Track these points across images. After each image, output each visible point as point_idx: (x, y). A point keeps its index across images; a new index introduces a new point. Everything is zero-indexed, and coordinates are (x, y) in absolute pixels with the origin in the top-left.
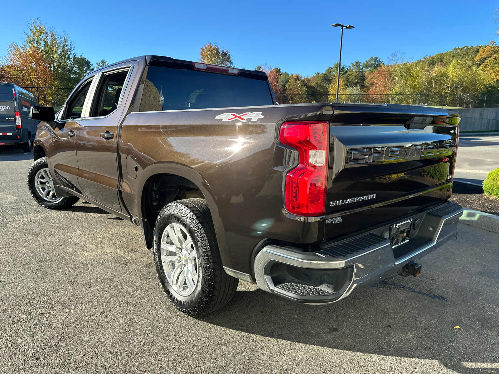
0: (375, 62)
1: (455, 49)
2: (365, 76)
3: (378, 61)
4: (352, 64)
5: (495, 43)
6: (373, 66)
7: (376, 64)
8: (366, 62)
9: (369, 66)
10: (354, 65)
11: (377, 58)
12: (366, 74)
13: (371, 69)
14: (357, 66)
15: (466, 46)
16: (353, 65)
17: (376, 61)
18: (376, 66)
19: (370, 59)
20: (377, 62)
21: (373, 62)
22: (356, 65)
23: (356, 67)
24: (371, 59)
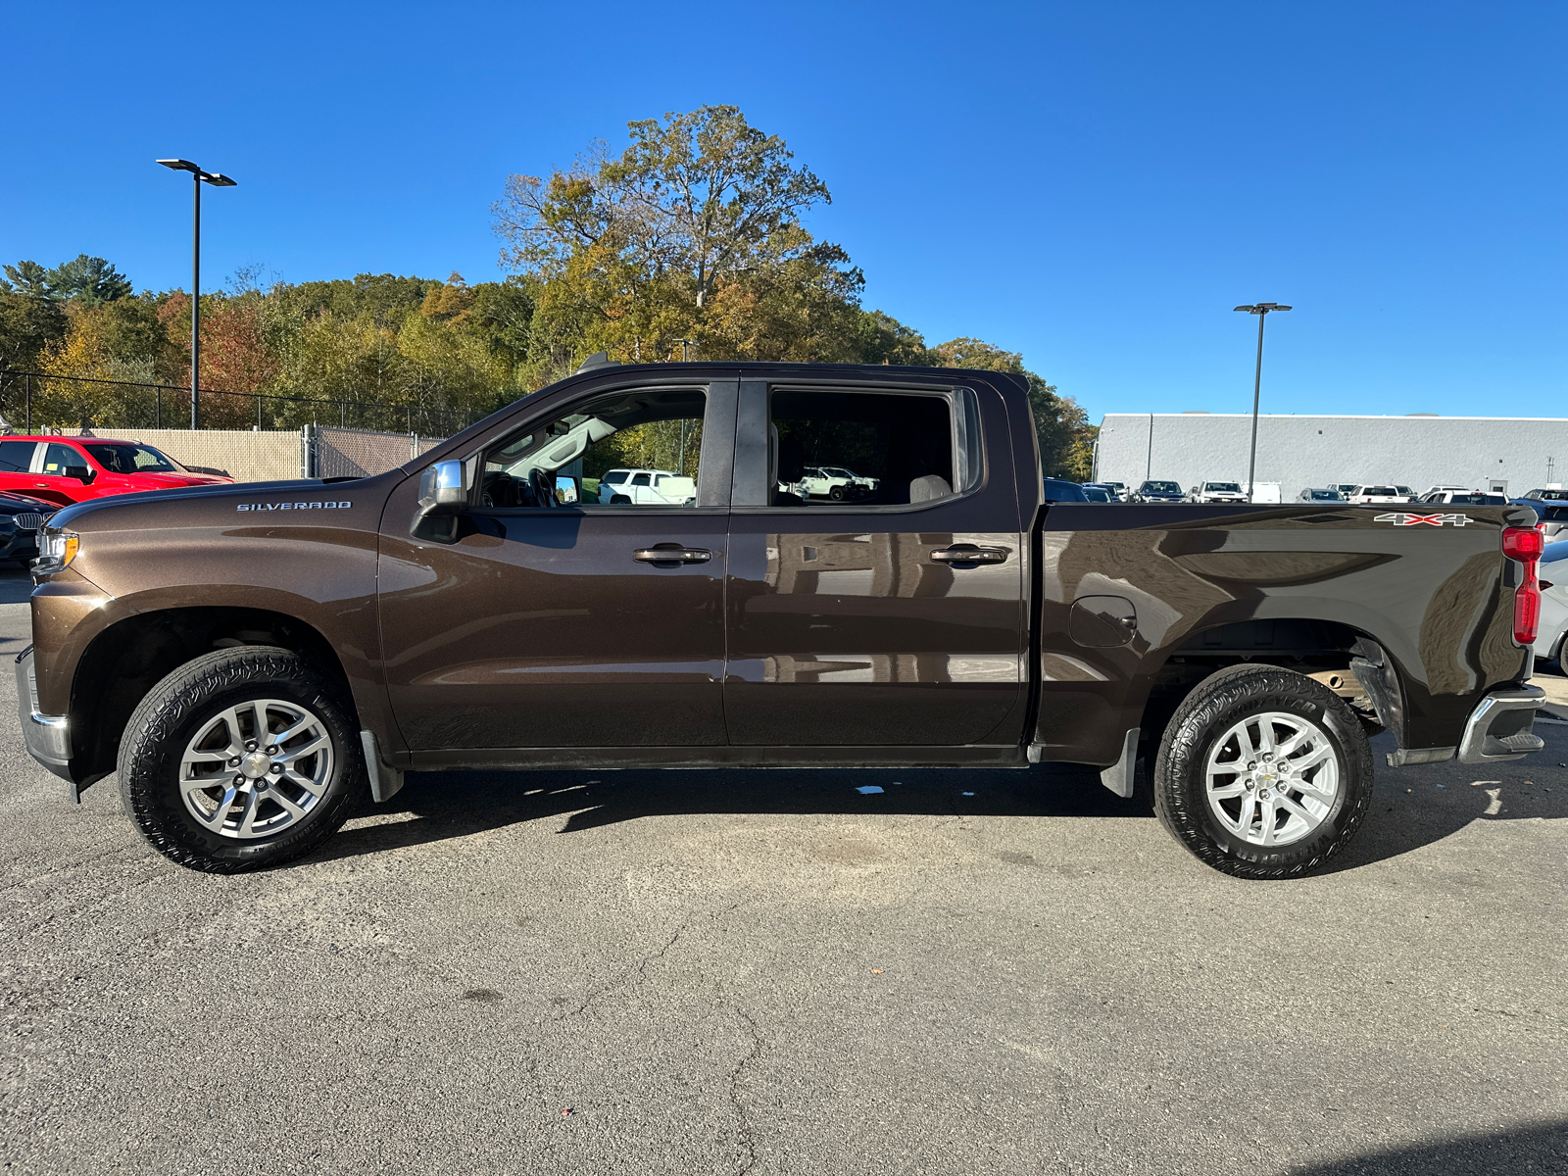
0: (96, 276)
1: (362, 277)
2: (66, 318)
3: (106, 274)
4: (8, 268)
5: (462, 279)
6: (89, 287)
7: (101, 282)
8: (62, 268)
9: (76, 286)
10: (19, 275)
11: (103, 263)
12: (68, 312)
13: (85, 296)
14: (28, 279)
15: (390, 275)
16: (14, 275)
17: (98, 272)
18: (100, 287)
19: (74, 260)
20: (105, 276)
21: (87, 273)
22: (26, 274)
23: (24, 281)
24: (77, 261)
